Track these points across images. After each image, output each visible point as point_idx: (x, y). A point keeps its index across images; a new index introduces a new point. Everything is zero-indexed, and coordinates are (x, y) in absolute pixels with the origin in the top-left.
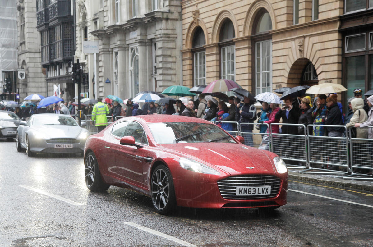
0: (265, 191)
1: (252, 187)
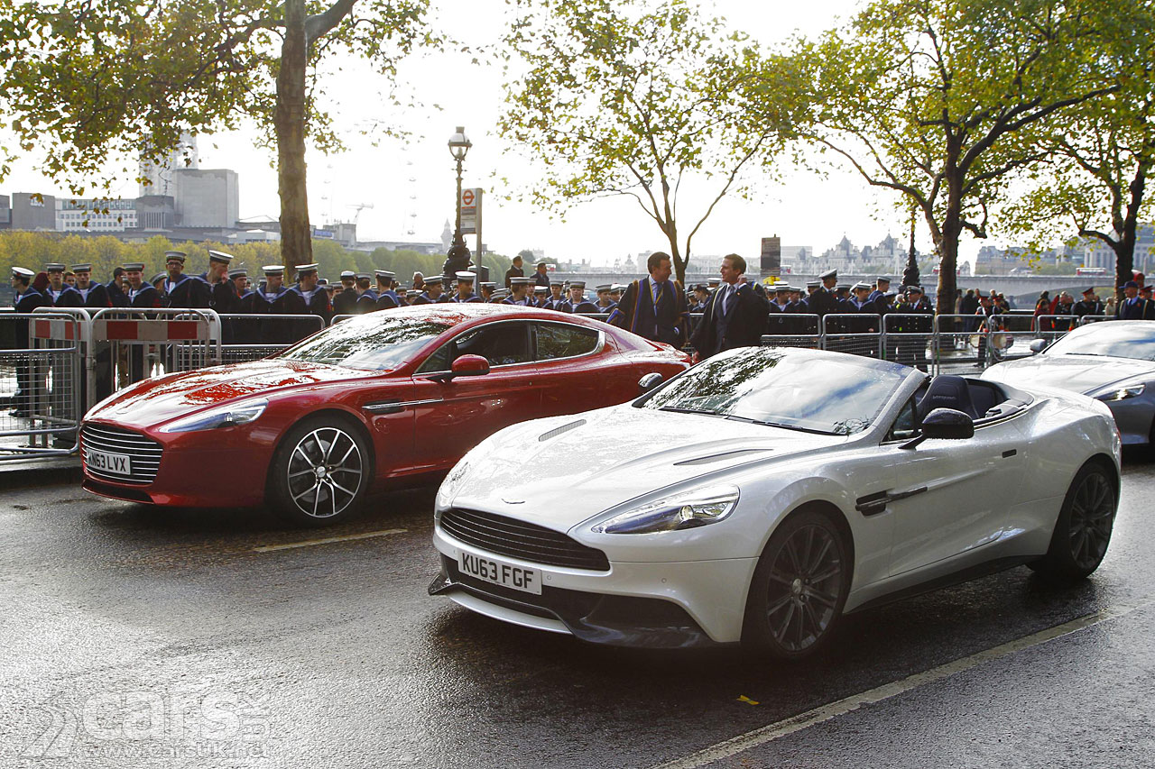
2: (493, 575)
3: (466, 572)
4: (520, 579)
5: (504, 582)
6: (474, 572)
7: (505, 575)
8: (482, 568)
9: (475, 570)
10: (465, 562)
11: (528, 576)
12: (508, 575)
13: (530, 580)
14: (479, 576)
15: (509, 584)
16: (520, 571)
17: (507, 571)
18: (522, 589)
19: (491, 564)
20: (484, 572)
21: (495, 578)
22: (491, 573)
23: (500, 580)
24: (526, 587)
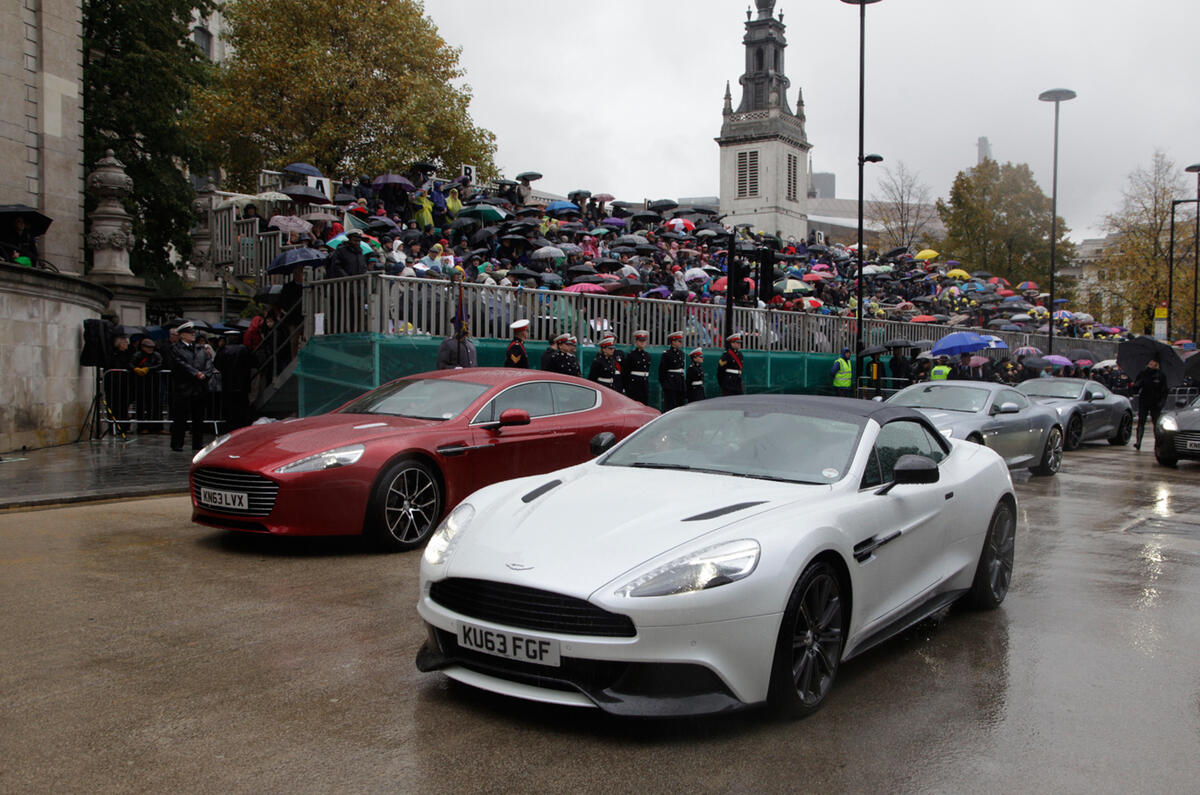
0: (237, 501)
1: (217, 492)
2: (502, 648)
3: (468, 646)
4: (535, 651)
5: (515, 654)
6: (477, 645)
7: (516, 647)
8: (487, 641)
9: (479, 642)
10: (466, 635)
11: (544, 647)
12: (520, 647)
13: (547, 651)
14: (484, 650)
15: (522, 656)
16: (534, 642)
17: (518, 643)
18: (537, 661)
19: (498, 636)
20: (490, 645)
21: (504, 651)
22: (498, 646)
23: (510, 654)
24: (541, 658)
